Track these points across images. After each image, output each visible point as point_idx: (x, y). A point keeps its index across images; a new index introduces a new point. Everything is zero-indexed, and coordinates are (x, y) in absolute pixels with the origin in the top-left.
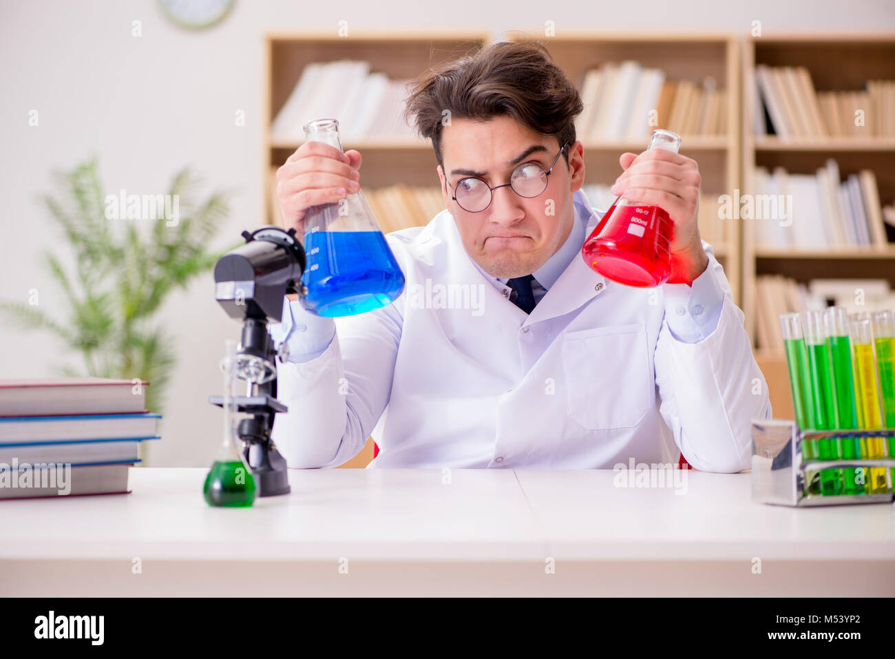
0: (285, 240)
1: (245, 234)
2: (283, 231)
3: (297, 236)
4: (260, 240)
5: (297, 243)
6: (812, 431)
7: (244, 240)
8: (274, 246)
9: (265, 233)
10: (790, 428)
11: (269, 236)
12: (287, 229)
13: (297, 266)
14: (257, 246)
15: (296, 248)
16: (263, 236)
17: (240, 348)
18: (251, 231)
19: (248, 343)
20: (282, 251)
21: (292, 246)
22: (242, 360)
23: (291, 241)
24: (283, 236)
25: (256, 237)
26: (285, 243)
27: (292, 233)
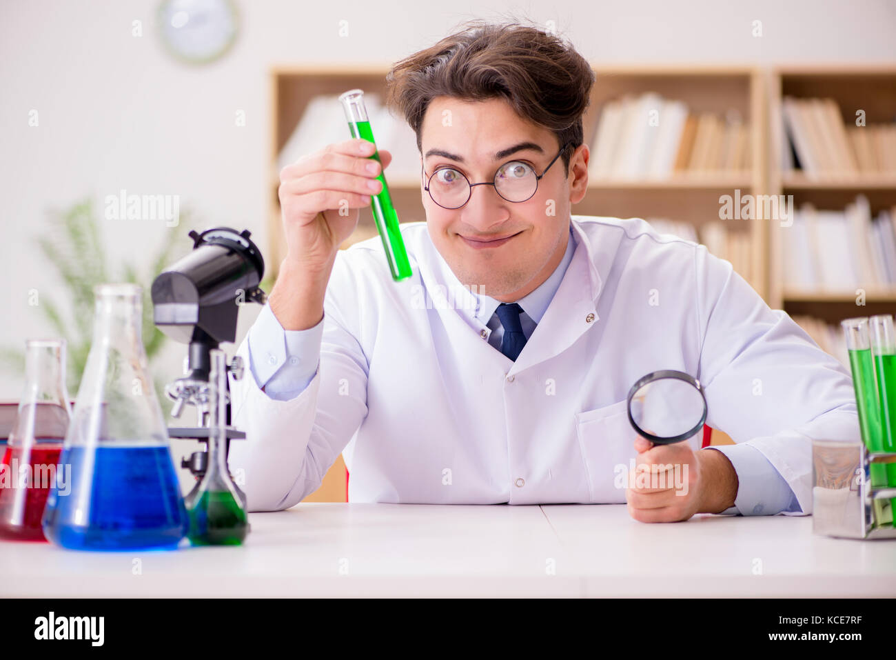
0: (239, 242)
1: (193, 234)
2: (235, 232)
3: (251, 238)
4: (211, 244)
5: (252, 246)
7: (192, 242)
8: (226, 251)
9: (216, 234)
11: (220, 238)
12: (241, 231)
13: (255, 274)
14: (206, 251)
15: (252, 252)
16: (213, 238)
17: (187, 373)
18: (200, 232)
19: (196, 365)
20: (235, 258)
21: (248, 249)
22: (191, 387)
23: (245, 244)
24: (236, 238)
25: (205, 238)
26: (238, 246)
27: (246, 235)
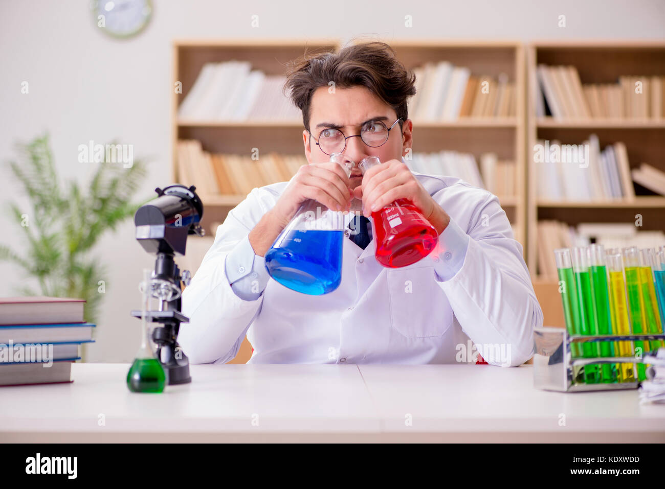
0: (188, 194)
1: (158, 190)
3: (197, 191)
4: (169, 195)
5: (196, 197)
6: (578, 336)
7: (156, 195)
8: (178, 199)
9: (173, 189)
10: (562, 334)
11: (176, 192)
12: (189, 186)
13: (197, 214)
14: (165, 200)
15: (196, 201)
16: (171, 192)
18: (162, 188)
20: (184, 203)
21: (193, 199)
23: (191, 195)
24: (186, 191)
25: (166, 193)
26: (187, 197)
27: (192, 189)
